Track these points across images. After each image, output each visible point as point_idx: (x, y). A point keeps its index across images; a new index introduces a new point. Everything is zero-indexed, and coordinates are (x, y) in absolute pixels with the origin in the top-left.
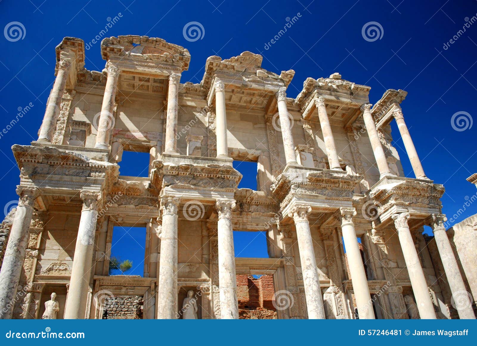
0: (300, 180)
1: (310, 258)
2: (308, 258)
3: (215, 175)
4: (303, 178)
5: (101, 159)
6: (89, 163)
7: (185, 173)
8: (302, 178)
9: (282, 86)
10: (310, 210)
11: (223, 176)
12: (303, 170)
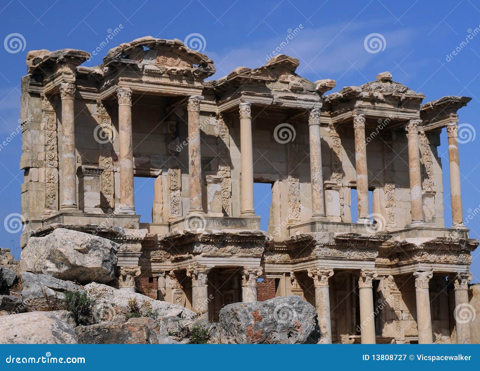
0: (326, 241)
1: (326, 326)
2: (324, 326)
3: (244, 241)
4: (330, 238)
5: (133, 227)
6: (125, 236)
7: (216, 240)
8: (328, 238)
9: (317, 102)
10: (332, 274)
11: (251, 241)
12: (330, 225)
